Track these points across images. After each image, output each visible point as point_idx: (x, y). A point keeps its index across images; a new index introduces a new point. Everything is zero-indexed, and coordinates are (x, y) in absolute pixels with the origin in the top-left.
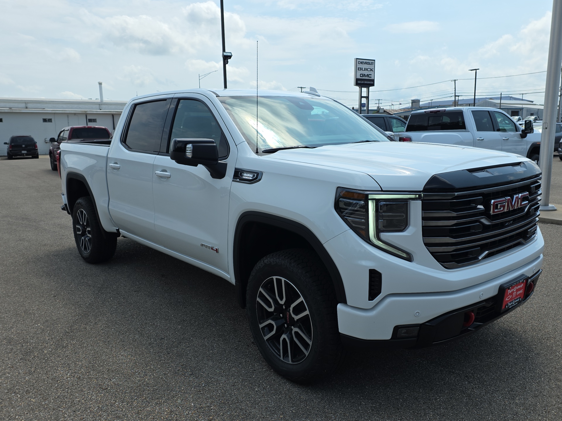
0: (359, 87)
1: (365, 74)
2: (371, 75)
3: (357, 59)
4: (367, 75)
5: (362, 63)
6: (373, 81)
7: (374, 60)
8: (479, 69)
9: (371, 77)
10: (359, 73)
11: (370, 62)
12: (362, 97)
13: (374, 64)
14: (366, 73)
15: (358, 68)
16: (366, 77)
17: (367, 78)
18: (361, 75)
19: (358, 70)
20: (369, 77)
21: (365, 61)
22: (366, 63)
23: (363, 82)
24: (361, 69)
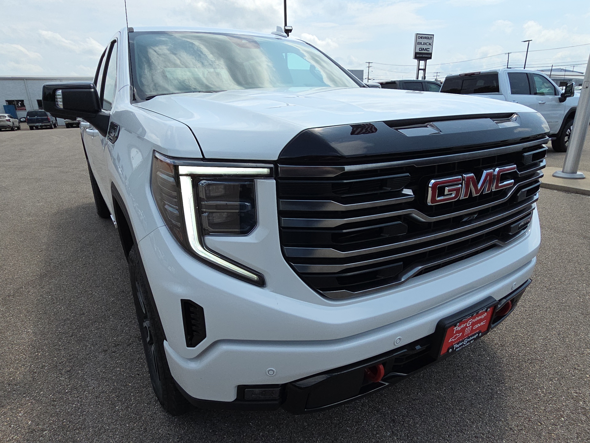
0: (418, 60)
1: (423, 49)
2: (429, 49)
3: (417, 34)
4: (426, 49)
5: (421, 38)
6: (431, 54)
7: (433, 35)
8: (532, 40)
9: (429, 51)
10: (419, 47)
11: (429, 36)
12: (419, 69)
13: (432, 38)
14: (425, 47)
15: (418, 42)
16: (424, 50)
17: (425, 52)
18: (420, 49)
19: (418, 44)
20: (427, 51)
21: (424, 36)
22: (425, 38)
23: (421, 56)
24: (420, 43)
